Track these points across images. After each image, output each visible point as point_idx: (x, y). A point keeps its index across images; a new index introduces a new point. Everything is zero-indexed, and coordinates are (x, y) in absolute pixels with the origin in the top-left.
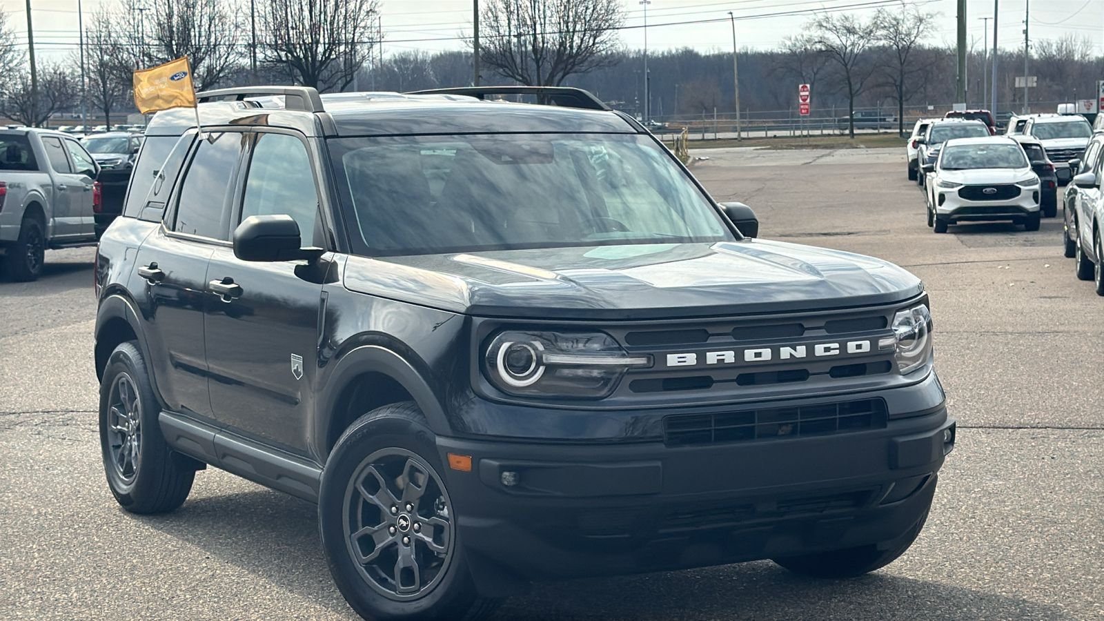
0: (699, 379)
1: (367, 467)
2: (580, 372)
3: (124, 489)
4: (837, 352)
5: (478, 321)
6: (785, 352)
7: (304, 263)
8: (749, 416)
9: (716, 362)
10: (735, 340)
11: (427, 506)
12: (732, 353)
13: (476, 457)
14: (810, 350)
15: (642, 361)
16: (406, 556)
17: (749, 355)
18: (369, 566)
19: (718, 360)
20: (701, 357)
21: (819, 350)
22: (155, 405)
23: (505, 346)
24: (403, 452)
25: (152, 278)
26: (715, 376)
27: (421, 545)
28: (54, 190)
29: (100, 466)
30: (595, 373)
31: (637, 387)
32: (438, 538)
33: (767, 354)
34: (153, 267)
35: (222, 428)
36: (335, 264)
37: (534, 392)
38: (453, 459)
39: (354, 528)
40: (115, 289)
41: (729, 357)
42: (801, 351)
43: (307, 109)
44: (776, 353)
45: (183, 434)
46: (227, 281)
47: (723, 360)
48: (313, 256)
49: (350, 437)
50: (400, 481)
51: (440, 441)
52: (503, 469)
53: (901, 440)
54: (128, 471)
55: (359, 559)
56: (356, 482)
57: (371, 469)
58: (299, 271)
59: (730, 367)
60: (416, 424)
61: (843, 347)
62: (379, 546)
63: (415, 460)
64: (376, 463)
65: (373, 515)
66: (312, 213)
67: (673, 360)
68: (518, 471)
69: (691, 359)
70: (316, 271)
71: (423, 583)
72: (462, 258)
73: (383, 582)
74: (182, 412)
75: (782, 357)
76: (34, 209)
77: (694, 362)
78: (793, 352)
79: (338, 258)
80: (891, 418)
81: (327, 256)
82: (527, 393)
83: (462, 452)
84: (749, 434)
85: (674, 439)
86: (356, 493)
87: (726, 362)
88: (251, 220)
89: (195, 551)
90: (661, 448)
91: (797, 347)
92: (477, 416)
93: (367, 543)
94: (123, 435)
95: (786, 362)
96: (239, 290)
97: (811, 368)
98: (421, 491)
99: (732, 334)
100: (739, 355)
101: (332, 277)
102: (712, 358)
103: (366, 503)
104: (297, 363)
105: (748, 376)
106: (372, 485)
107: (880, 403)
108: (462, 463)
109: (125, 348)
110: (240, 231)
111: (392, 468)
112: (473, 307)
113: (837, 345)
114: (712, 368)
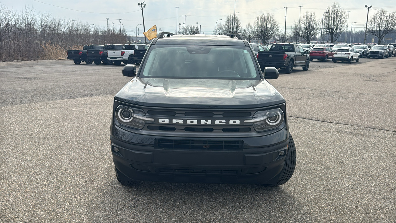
0: (170, 127)
4: (225, 123)
6: (203, 122)
9: (176, 123)
10: (185, 116)
12: (182, 120)
14: (213, 122)
17: (189, 122)
19: (176, 122)
20: (171, 121)
21: (217, 122)
26: (176, 127)
31: (150, 128)
33: (195, 122)
41: (181, 121)
42: (209, 122)
44: (199, 122)
47: (179, 122)
53: (247, 155)
59: (181, 125)
61: (227, 122)
67: (160, 121)
69: (167, 121)
75: (202, 123)
77: (168, 122)
78: (206, 122)
80: (244, 147)
82: (126, 124)
87: (180, 123)
90: (153, 148)
91: (208, 121)
95: (203, 125)
97: (214, 128)
99: (185, 114)
100: (185, 121)
102: (174, 121)
113: (225, 121)
114: (174, 124)
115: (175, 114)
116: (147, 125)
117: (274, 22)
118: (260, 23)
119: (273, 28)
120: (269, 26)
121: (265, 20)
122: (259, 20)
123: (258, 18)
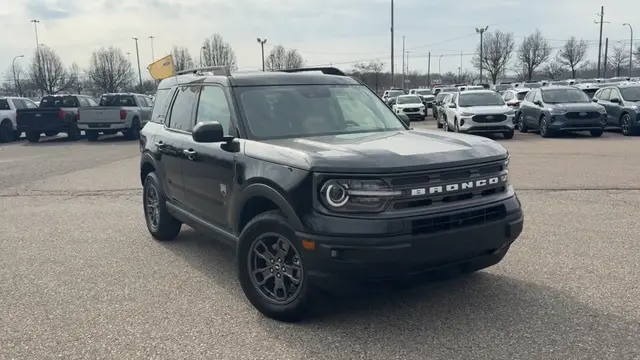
0: (425, 201)
1: (259, 240)
2: (368, 199)
3: (154, 230)
4: (485, 184)
5: (317, 174)
6: (464, 186)
7: (224, 143)
8: (447, 218)
9: (433, 192)
10: (443, 181)
11: (289, 259)
12: (441, 187)
13: (317, 243)
14: (474, 184)
15: (398, 193)
16: (279, 283)
17: (449, 188)
18: (261, 287)
19: (435, 191)
20: (427, 190)
21: (478, 183)
22: (163, 199)
23: (330, 187)
24: (276, 235)
25: (161, 147)
26: (433, 199)
27: (286, 278)
28: (142, 112)
29: (145, 220)
30: (376, 199)
31: (398, 206)
32: (294, 275)
33: (456, 187)
34: (161, 142)
35: (192, 211)
36: (239, 144)
37: (344, 210)
38: (304, 242)
39: (253, 269)
40: (147, 150)
41: (440, 189)
42: (471, 185)
43: (223, 75)
44: (460, 186)
45: (175, 211)
46: (191, 150)
48: (229, 140)
49: (250, 227)
50: (274, 246)
51: (297, 233)
52: (332, 249)
53: (511, 223)
54: (155, 223)
55: (257, 284)
56: (253, 247)
57: (260, 242)
58: (223, 146)
59: (440, 194)
60: (282, 221)
61: (488, 182)
62: (266, 278)
63: (281, 238)
64: (262, 239)
65: (262, 263)
66: (228, 121)
67: (414, 192)
68: (340, 251)
69: (423, 191)
70: (231, 146)
71: (288, 296)
72: (300, 141)
73: (268, 295)
74: (175, 202)
75: (463, 188)
76: (136, 118)
77: (424, 193)
78: (467, 185)
79: (242, 141)
80: (506, 213)
81: (236, 140)
82: (341, 210)
83: (309, 240)
84: (447, 227)
85: (415, 232)
86: (254, 253)
87: (438, 192)
88: (200, 124)
89: (182, 261)
90: (410, 237)
91: (469, 183)
92: (318, 223)
93: (260, 276)
94: (153, 209)
95: (464, 190)
96: (196, 154)
97: (473, 192)
98: (286, 253)
99: (440, 178)
100: (444, 188)
101: (238, 150)
102: (432, 190)
103: (258, 258)
104: (223, 188)
105: (447, 198)
106: (261, 249)
107: (502, 207)
108: (310, 246)
109: (151, 174)
110: (195, 129)
111: (271, 241)
112: (312, 168)
113: (485, 181)
114: (432, 195)
115: (429, 179)
116: (393, 203)
117: (123, 62)
118: (99, 62)
119: (124, 71)
120: (116, 67)
121: (107, 57)
122: (98, 58)
123: (94, 54)
